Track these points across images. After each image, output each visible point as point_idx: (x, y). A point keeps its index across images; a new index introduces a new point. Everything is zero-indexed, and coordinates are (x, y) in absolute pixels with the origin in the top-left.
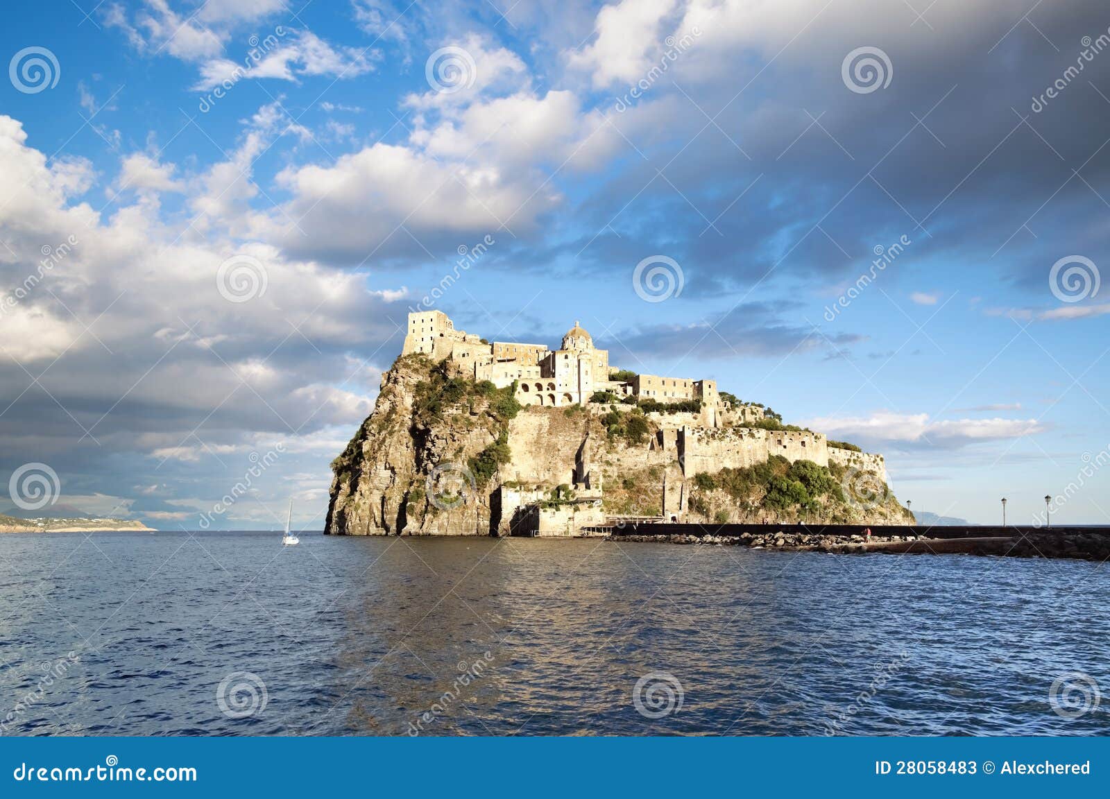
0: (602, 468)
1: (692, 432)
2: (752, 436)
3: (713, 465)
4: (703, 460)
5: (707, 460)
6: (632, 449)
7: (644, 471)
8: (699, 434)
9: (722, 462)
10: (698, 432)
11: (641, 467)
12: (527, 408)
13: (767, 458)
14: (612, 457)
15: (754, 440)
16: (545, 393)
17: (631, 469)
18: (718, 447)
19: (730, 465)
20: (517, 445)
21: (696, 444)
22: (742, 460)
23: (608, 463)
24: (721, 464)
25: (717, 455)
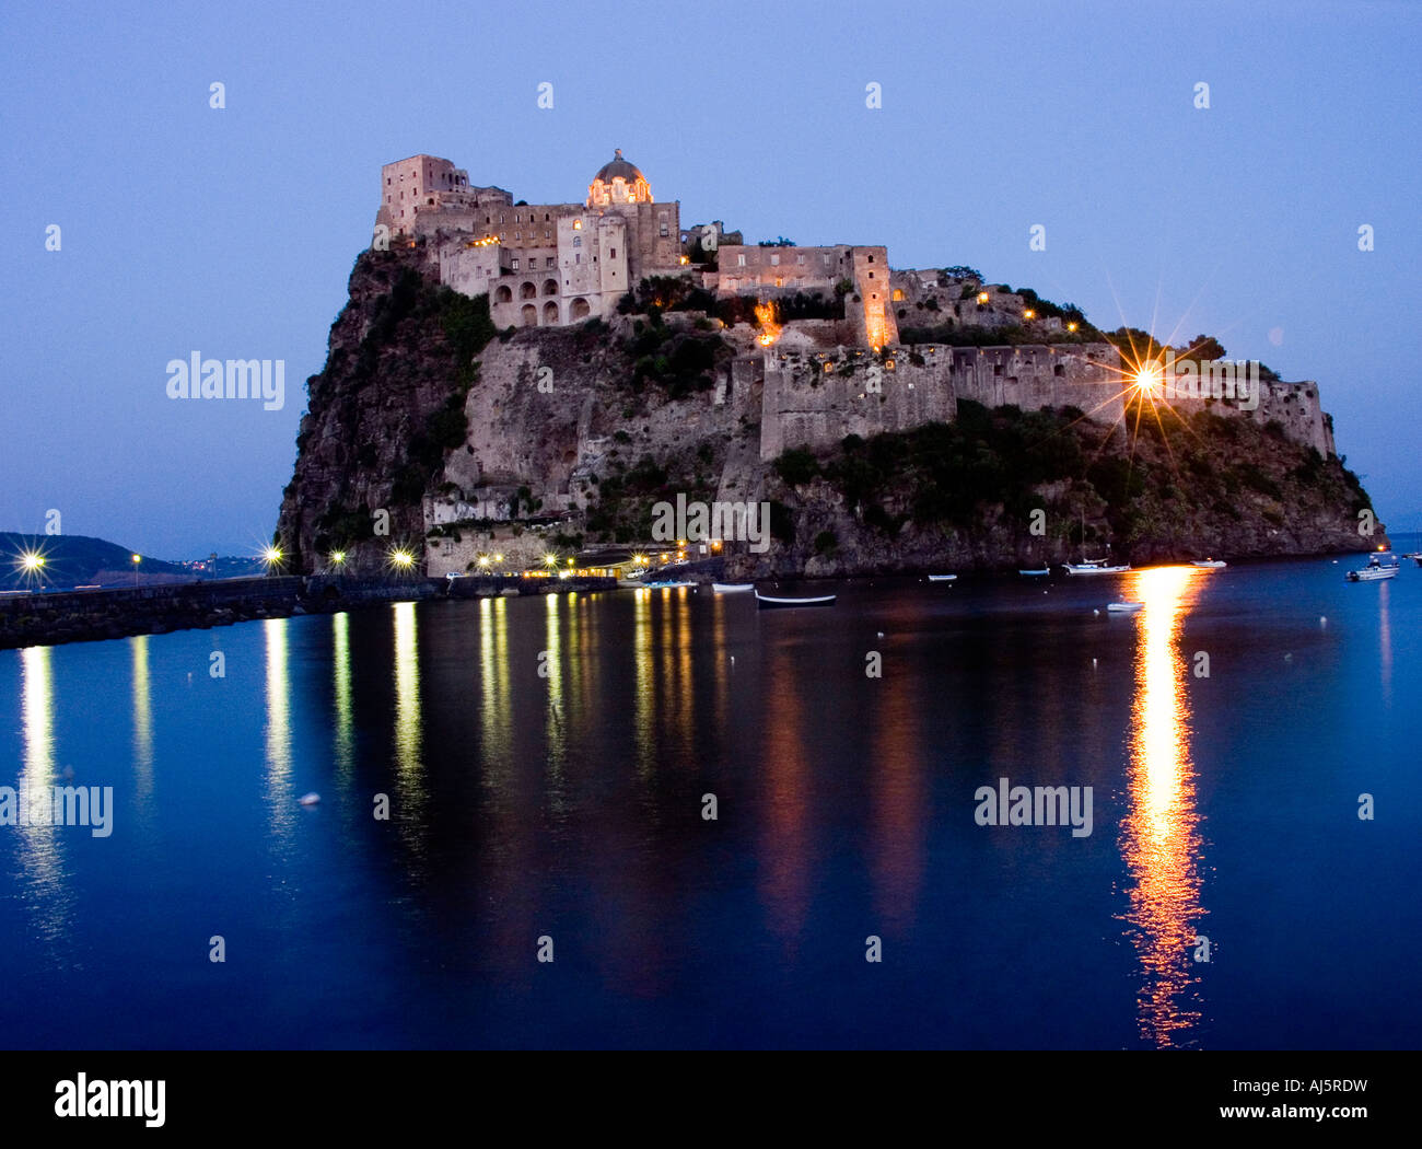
0: (608, 448)
1: (778, 363)
2: (917, 361)
3: (825, 429)
4: (801, 420)
5: (811, 420)
6: (674, 405)
7: (690, 448)
8: (795, 365)
9: (846, 422)
10: (794, 361)
11: (683, 442)
12: (506, 336)
13: (951, 407)
14: (639, 424)
15: (921, 371)
16: (539, 301)
17: (667, 446)
18: (837, 390)
19: (861, 428)
20: (482, 407)
21: (787, 388)
22: (890, 416)
23: (622, 438)
24: (843, 428)
25: (834, 407)
